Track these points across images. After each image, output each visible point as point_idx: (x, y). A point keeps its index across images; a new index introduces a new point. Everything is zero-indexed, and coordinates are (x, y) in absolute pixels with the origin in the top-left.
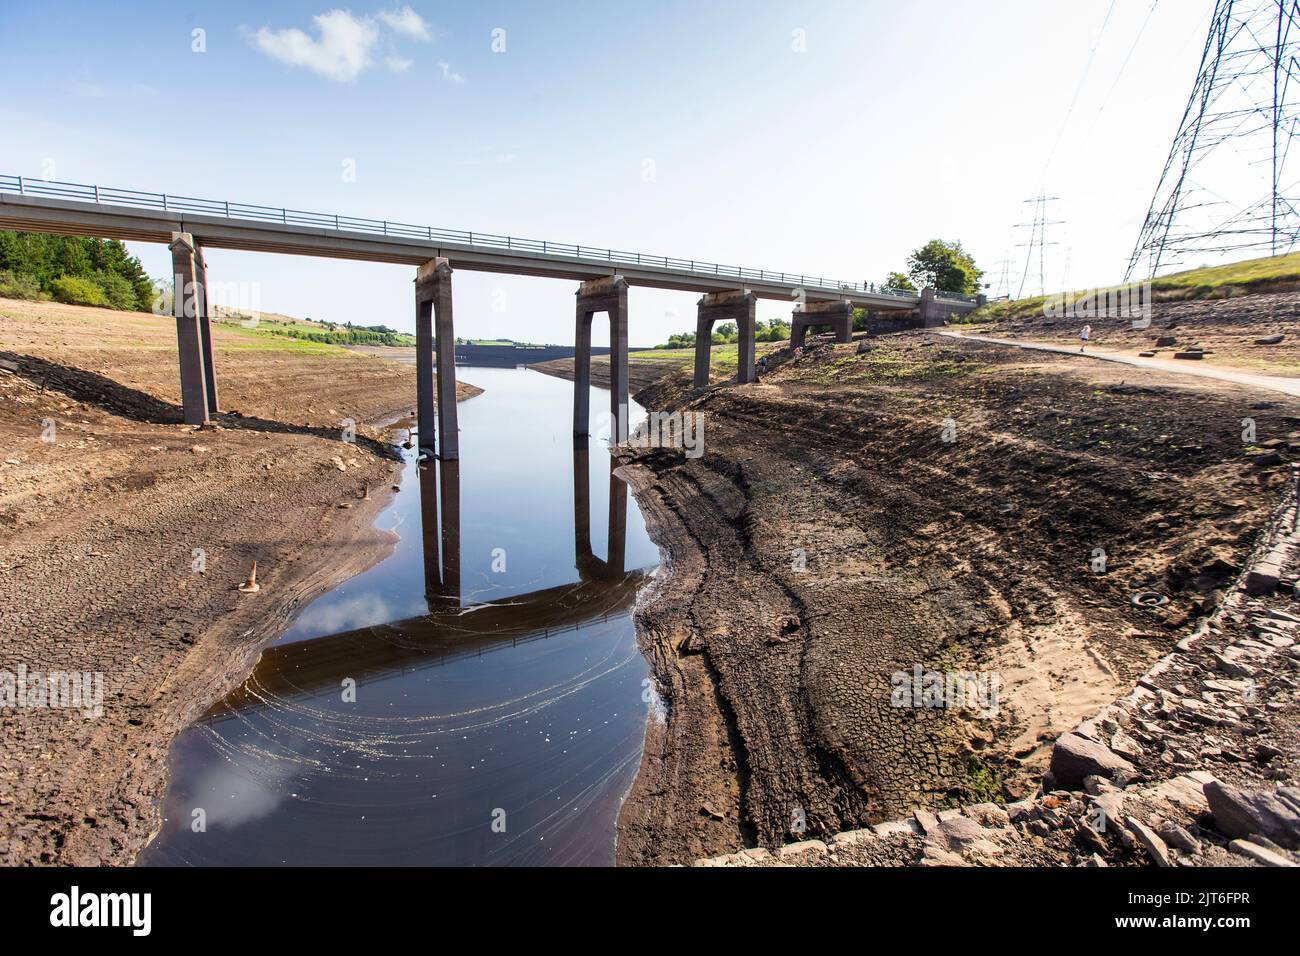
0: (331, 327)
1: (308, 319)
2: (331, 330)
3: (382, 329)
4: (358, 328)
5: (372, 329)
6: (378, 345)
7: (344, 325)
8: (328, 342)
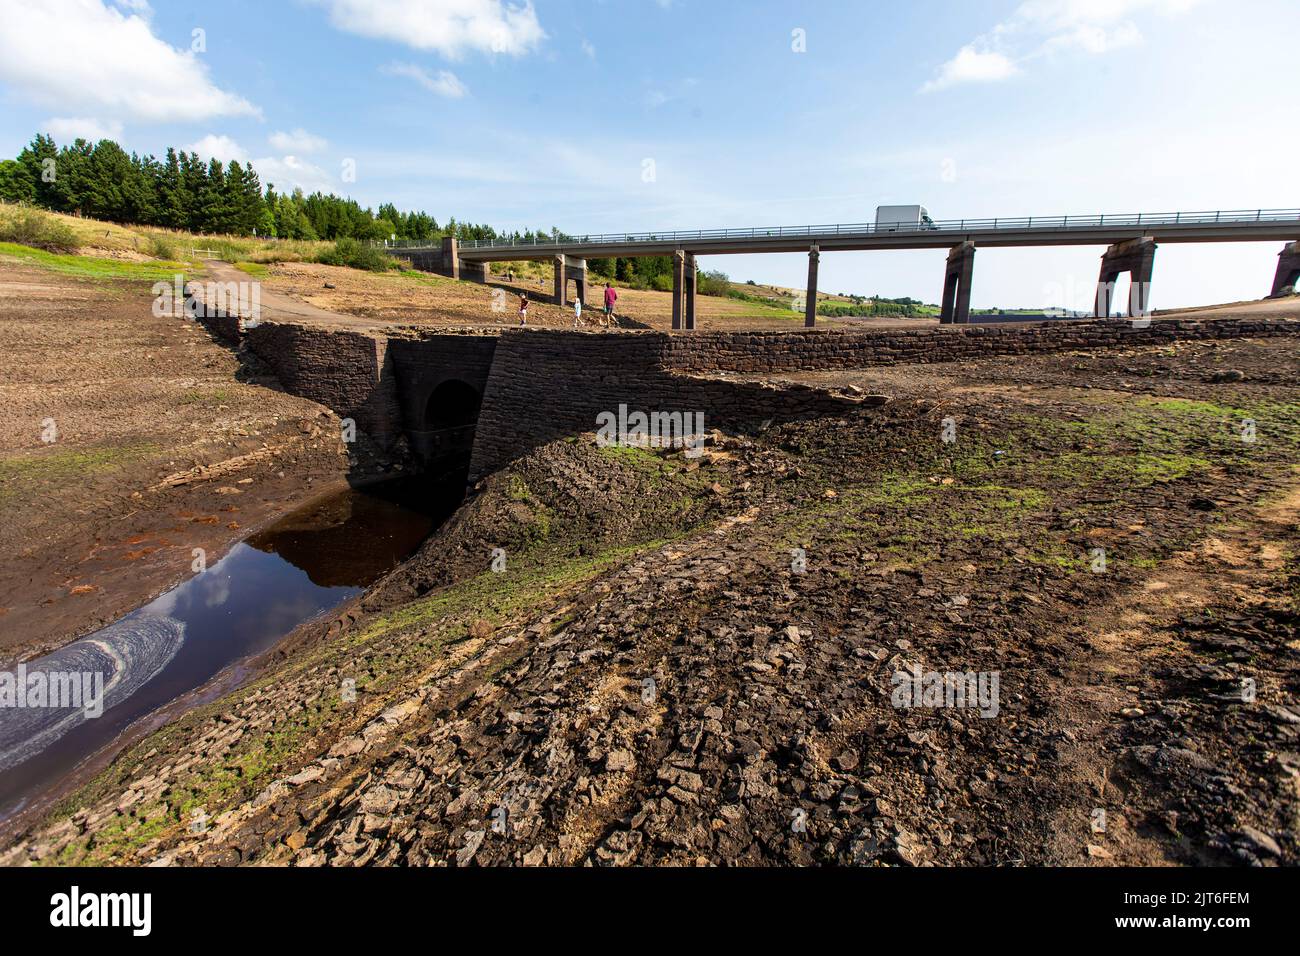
0: (859, 300)
1: (841, 295)
2: (858, 303)
3: (906, 301)
4: (885, 301)
5: (897, 301)
6: (898, 317)
7: (871, 299)
8: (851, 315)
